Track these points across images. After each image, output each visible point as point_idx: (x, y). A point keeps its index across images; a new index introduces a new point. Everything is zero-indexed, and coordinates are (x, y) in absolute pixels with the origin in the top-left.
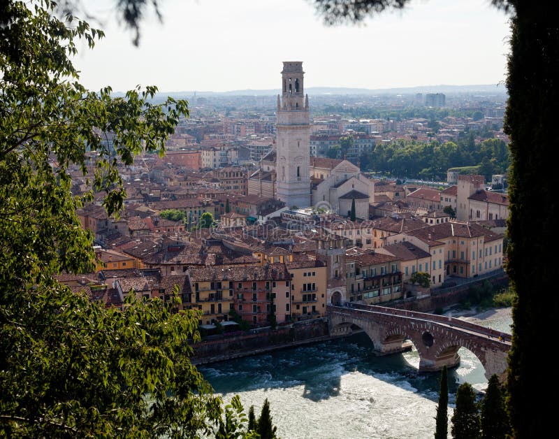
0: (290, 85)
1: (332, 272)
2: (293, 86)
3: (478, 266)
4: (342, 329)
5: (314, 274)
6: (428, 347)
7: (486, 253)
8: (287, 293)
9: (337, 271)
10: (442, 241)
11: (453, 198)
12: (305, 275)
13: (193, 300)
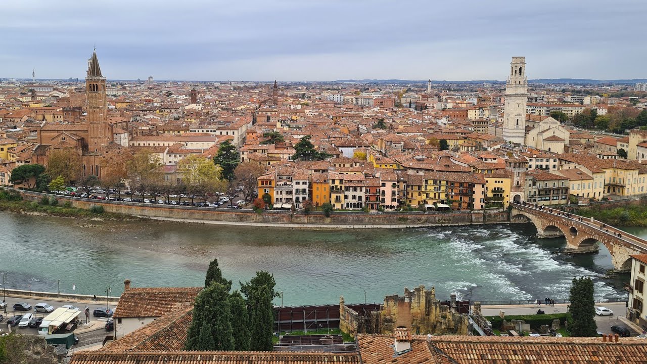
0: (516, 71)
1: (515, 182)
2: (518, 72)
3: (633, 189)
4: (519, 218)
5: (502, 182)
6: (573, 237)
7: (640, 181)
8: (483, 192)
9: (518, 182)
10: (604, 170)
11: (626, 144)
12: (496, 182)
13: (423, 189)
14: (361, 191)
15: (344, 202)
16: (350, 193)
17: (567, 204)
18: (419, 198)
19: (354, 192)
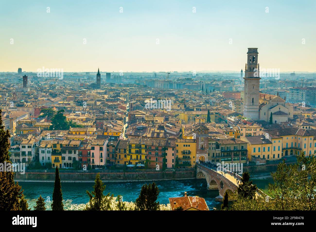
1: (199, 146)
2: (252, 60)
3: (309, 152)
5: (189, 146)
6: (222, 189)
8: (173, 154)
9: (202, 146)
12: (184, 146)
13: (128, 152)
14: (75, 153)
15: (62, 162)
16: (67, 155)
17: (246, 163)
18: (125, 160)
19: (69, 154)
